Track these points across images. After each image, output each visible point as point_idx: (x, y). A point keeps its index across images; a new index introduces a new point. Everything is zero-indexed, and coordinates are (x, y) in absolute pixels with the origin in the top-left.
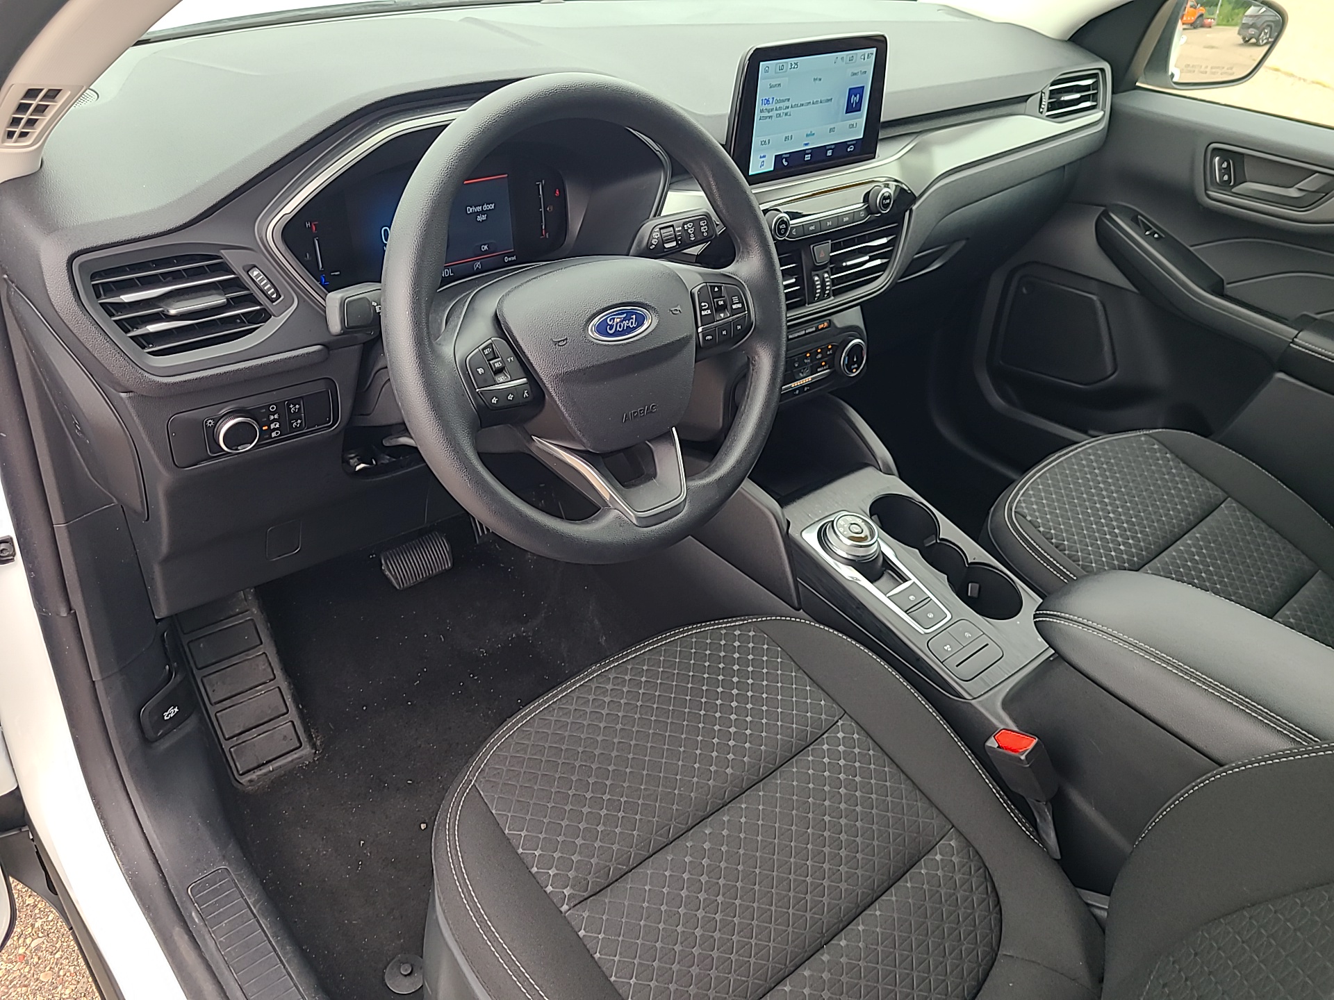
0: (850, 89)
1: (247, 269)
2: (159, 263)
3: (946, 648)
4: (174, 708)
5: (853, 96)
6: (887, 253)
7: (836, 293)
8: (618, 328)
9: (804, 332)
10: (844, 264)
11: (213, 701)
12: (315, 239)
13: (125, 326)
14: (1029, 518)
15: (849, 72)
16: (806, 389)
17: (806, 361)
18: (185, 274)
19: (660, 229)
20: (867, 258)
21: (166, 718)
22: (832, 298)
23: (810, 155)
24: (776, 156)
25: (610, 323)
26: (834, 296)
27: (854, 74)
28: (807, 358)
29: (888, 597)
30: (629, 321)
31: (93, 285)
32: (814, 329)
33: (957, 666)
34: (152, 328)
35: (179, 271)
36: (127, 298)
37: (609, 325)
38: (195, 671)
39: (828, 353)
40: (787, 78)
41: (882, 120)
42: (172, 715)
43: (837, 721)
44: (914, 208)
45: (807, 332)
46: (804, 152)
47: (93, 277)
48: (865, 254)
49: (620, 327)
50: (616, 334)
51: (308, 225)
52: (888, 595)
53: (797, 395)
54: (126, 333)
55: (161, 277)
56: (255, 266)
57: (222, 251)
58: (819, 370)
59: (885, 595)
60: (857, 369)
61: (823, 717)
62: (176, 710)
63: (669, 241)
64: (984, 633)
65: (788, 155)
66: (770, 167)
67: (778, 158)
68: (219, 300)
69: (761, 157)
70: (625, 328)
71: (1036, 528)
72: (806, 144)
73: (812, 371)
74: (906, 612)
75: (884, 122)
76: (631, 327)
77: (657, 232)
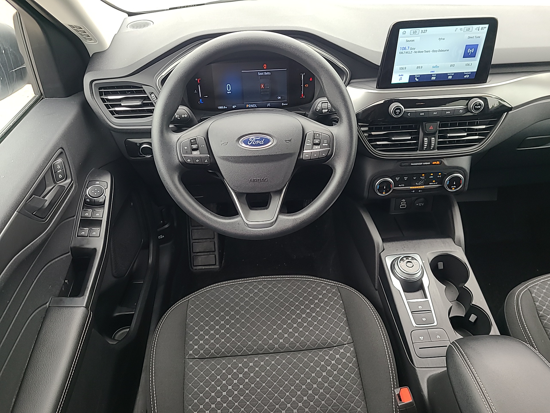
0: (466, 45)
1: (150, 93)
2: (118, 87)
3: (420, 337)
4: (162, 236)
5: (469, 49)
6: (484, 134)
7: (439, 148)
8: (253, 143)
9: (422, 164)
10: (448, 135)
11: (193, 238)
12: (199, 85)
13: (107, 106)
14: (534, 295)
15: (467, 36)
16: (420, 191)
17: (421, 178)
18: (135, 92)
19: (322, 103)
20: (466, 134)
21: (159, 238)
22: (437, 150)
23: (435, 77)
24: (410, 76)
25: (250, 140)
26: (437, 149)
27: (470, 37)
28: (422, 176)
29: (407, 302)
30: (260, 141)
31: (99, 91)
32: (429, 163)
33: (420, 348)
34: (117, 109)
35: (133, 90)
36: (110, 97)
37: (249, 141)
38: (190, 226)
39: (438, 177)
40: (419, 37)
41: (492, 63)
42: (161, 238)
43: (346, 344)
44: (510, 112)
45: (424, 164)
46: (431, 75)
47: (100, 89)
48: (466, 132)
49: (254, 143)
50: (252, 145)
51: (196, 79)
52: (408, 301)
53: (413, 193)
54: (108, 109)
55: (119, 92)
56: (153, 93)
57: (142, 86)
58: (430, 184)
59: (407, 300)
60: (455, 188)
61: (340, 339)
62: (163, 236)
63: (325, 109)
64: (449, 340)
65: (419, 76)
66: (407, 81)
67: (412, 77)
68: (138, 103)
69: (399, 75)
70: (257, 144)
71: (534, 302)
72: (433, 72)
73: (424, 184)
74: (411, 312)
75: (493, 65)
76: (260, 144)
77: (320, 104)
